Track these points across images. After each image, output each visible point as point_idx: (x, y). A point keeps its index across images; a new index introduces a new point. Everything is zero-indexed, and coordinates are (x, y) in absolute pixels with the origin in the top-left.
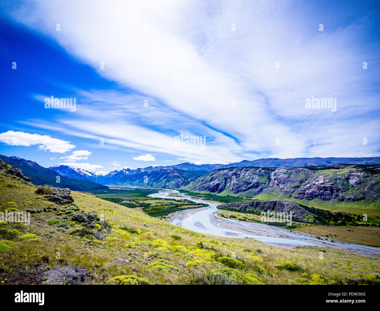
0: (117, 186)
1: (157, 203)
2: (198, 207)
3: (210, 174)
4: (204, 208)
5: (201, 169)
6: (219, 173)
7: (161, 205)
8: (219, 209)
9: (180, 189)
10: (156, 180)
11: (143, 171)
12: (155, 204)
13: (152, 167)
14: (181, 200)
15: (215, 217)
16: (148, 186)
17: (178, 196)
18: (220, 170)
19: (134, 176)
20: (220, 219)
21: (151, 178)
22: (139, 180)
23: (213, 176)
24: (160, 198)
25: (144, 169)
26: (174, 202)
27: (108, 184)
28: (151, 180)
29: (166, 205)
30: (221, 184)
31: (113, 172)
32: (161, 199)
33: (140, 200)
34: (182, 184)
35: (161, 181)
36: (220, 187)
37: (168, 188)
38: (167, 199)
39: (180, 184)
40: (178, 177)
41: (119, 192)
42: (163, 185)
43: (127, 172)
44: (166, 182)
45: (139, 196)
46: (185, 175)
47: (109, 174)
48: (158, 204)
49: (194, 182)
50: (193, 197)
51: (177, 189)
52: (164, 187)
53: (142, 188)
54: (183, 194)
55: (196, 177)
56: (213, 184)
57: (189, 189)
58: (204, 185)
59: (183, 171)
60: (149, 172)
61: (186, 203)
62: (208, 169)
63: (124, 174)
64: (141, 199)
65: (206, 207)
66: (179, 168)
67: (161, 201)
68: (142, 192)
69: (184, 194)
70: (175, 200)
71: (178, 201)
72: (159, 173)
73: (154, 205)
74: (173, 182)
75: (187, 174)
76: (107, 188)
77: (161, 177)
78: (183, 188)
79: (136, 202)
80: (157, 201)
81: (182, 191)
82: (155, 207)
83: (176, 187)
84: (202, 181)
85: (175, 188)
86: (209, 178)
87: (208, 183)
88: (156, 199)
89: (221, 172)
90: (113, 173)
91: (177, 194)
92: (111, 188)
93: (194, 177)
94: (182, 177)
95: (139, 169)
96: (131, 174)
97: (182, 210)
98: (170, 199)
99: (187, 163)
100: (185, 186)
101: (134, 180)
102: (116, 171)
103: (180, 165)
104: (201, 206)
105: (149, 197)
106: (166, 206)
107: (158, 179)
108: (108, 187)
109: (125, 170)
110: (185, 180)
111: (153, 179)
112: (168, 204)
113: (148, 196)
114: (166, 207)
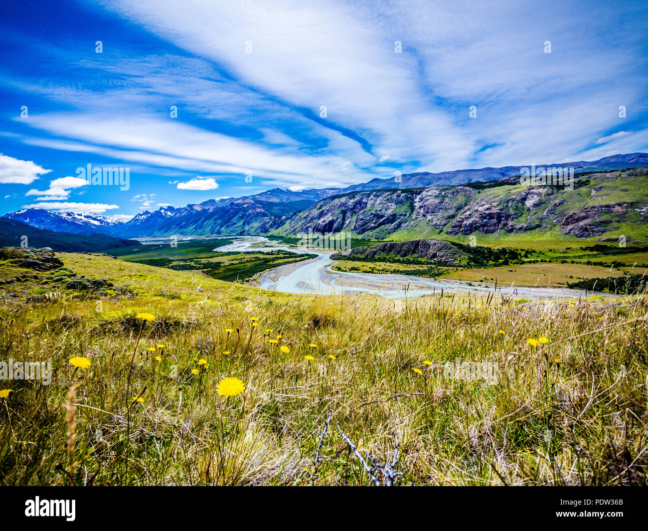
0: (155, 239)
1: (232, 260)
2: (301, 260)
3: (318, 206)
4: (311, 260)
5: (303, 199)
6: (332, 203)
7: (240, 263)
8: (334, 259)
9: (269, 234)
10: (226, 223)
11: (199, 209)
12: (230, 262)
13: (214, 200)
14: (272, 251)
15: (328, 272)
16: (212, 233)
17: (266, 246)
18: (333, 198)
19: (182, 219)
20: (335, 273)
21: (215, 220)
22: (194, 226)
23: (324, 208)
24: (236, 252)
25: (200, 205)
26: (261, 256)
27: (138, 237)
28: (215, 223)
29: (248, 262)
30: (336, 221)
31: (141, 215)
32: (239, 253)
33: (201, 258)
34: (271, 226)
35: (235, 223)
36: (335, 225)
37: (249, 234)
38: (248, 253)
39: (268, 226)
40: (264, 215)
41: (161, 248)
42: (239, 230)
43: (169, 213)
44: (244, 224)
45: (200, 252)
46: (275, 210)
47: (135, 220)
48: (234, 262)
49: (292, 220)
50: (292, 245)
51: (264, 234)
52: (242, 233)
53: (203, 238)
54: (274, 242)
55: (295, 213)
56: (324, 221)
57: (285, 233)
58: (308, 225)
59: (272, 205)
60: (210, 210)
61: (281, 256)
62: (314, 198)
63: (163, 216)
64: (203, 256)
65: (313, 258)
66: (263, 199)
67: (239, 256)
68: (204, 245)
69: (277, 242)
70: (263, 253)
71: (268, 254)
72: (229, 210)
73: (227, 263)
74: (256, 225)
75: (279, 209)
76: (137, 243)
77: (233, 217)
78: (273, 232)
79: (196, 263)
80: (232, 257)
81: (272, 238)
82: (230, 267)
83: (262, 232)
84: (305, 218)
85: (261, 234)
86: (315, 212)
87: (315, 221)
88: (229, 254)
89: (336, 201)
90: (143, 216)
91: (264, 243)
92: (144, 244)
93: (291, 213)
94: (272, 214)
95: (190, 206)
96: (178, 215)
97: (275, 267)
98: (253, 253)
99: (278, 189)
100: (277, 228)
101: (185, 226)
102: (147, 213)
103: (266, 193)
104: (306, 257)
105: (217, 252)
106: (247, 264)
107: (230, 219)
108: (139, 242)
109: (165, 209)
110: (277, 219)
111: (219, 222)
112: (251, 260)
113: (215, 250)
114: (249, 265)
